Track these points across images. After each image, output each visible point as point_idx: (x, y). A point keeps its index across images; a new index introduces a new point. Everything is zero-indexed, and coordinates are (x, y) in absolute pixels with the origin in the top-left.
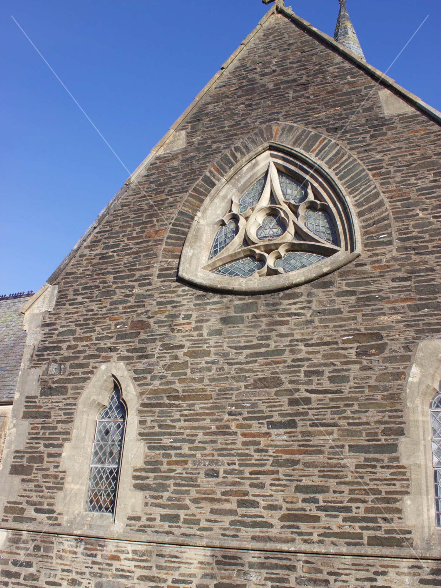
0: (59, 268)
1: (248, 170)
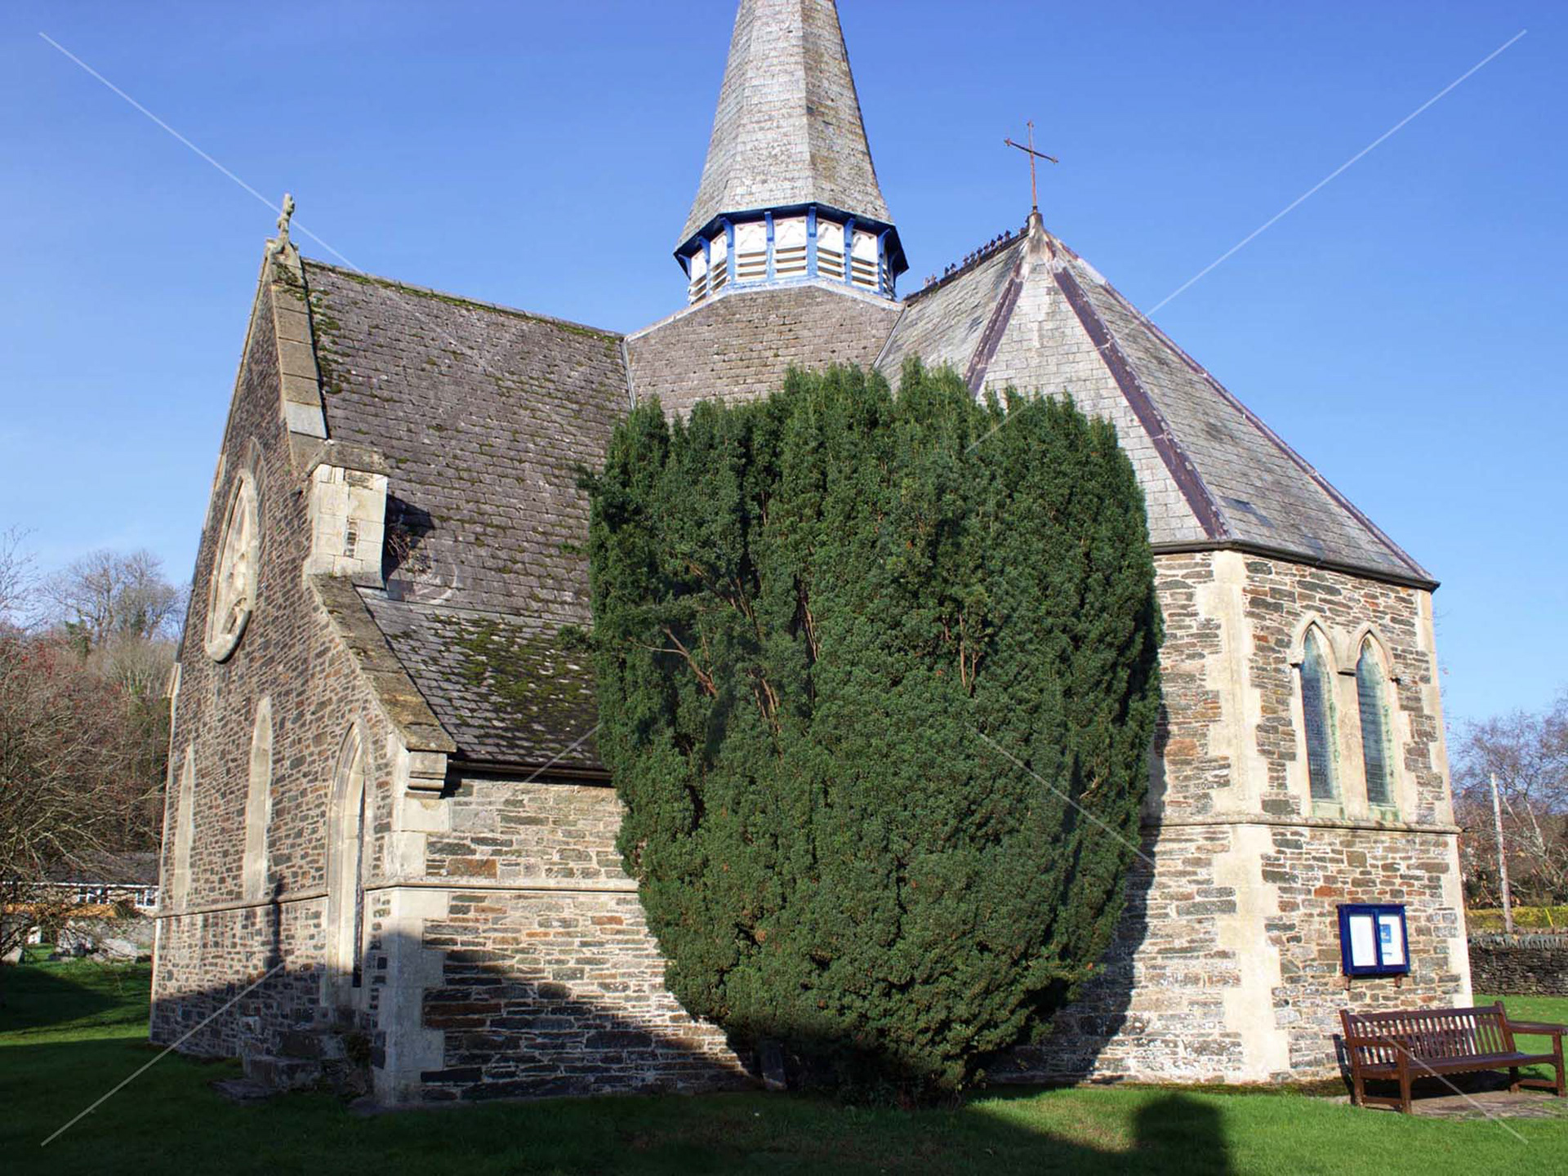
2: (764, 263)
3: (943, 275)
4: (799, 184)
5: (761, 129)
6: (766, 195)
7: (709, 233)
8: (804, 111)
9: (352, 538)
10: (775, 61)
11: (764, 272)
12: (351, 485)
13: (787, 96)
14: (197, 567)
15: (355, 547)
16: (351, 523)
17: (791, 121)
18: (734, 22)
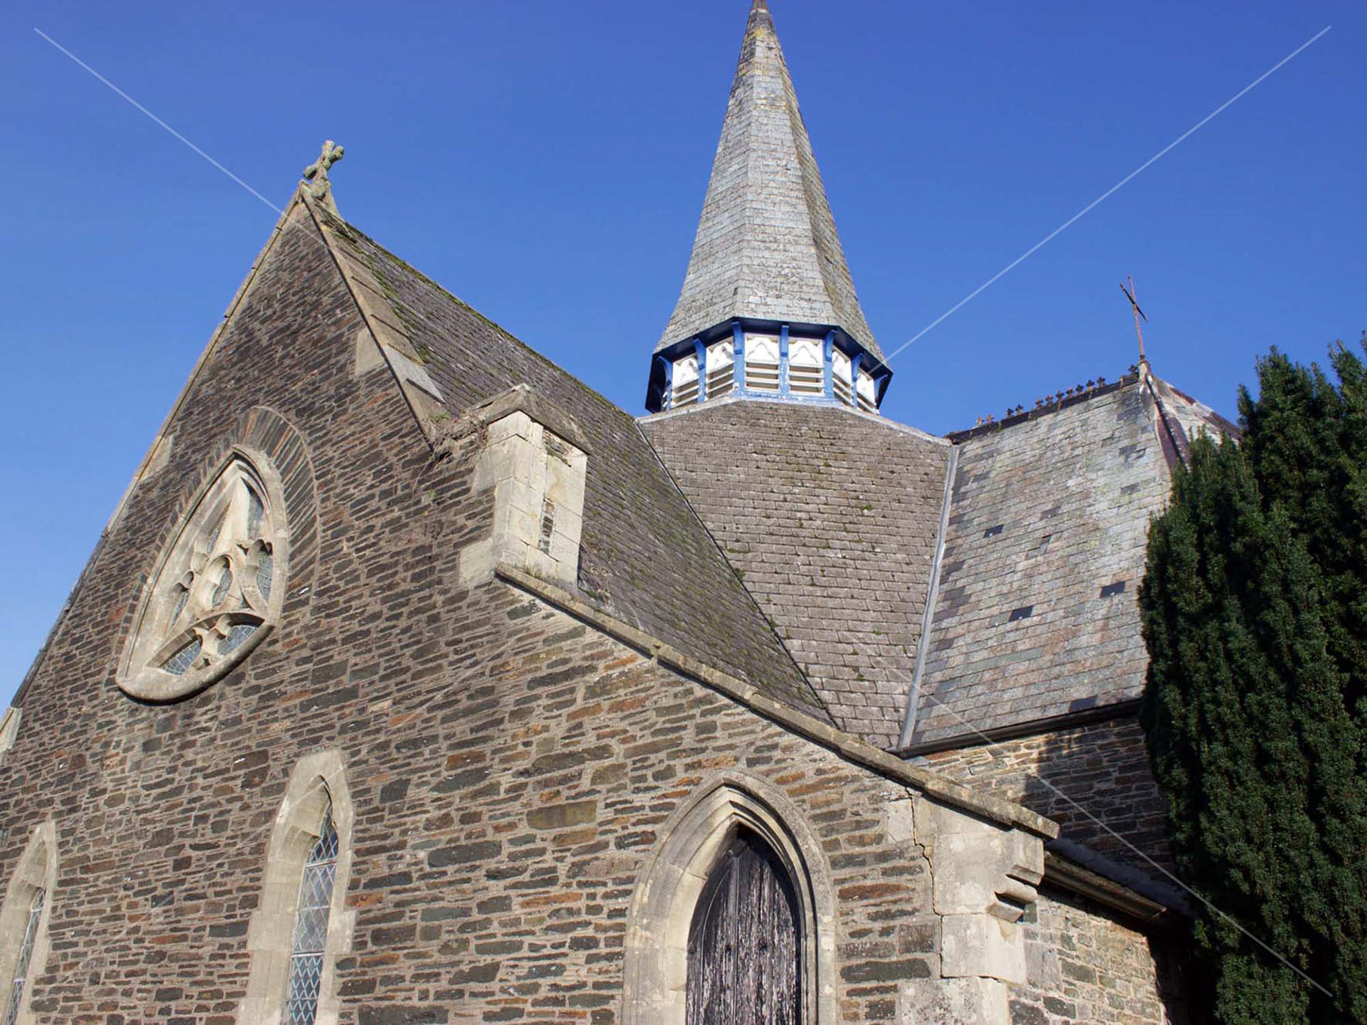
0: (25, 682)
1: (214, 496)
2: (776, 377)
3: (1005, 416)
4: (815, 305)
5: (768, 248)
6: (785, 310)
7: (707, 338)
8: (811, 242)
9: (548, 526)
10: (776, 191)
11: (776, 386)
12: (550, 453)
13: (791, 224)
14: (82, 579)
15: (551, 539)
16: (549, 504)
17: (799, 248)
18: (714, 154)
